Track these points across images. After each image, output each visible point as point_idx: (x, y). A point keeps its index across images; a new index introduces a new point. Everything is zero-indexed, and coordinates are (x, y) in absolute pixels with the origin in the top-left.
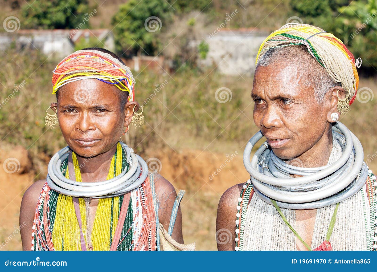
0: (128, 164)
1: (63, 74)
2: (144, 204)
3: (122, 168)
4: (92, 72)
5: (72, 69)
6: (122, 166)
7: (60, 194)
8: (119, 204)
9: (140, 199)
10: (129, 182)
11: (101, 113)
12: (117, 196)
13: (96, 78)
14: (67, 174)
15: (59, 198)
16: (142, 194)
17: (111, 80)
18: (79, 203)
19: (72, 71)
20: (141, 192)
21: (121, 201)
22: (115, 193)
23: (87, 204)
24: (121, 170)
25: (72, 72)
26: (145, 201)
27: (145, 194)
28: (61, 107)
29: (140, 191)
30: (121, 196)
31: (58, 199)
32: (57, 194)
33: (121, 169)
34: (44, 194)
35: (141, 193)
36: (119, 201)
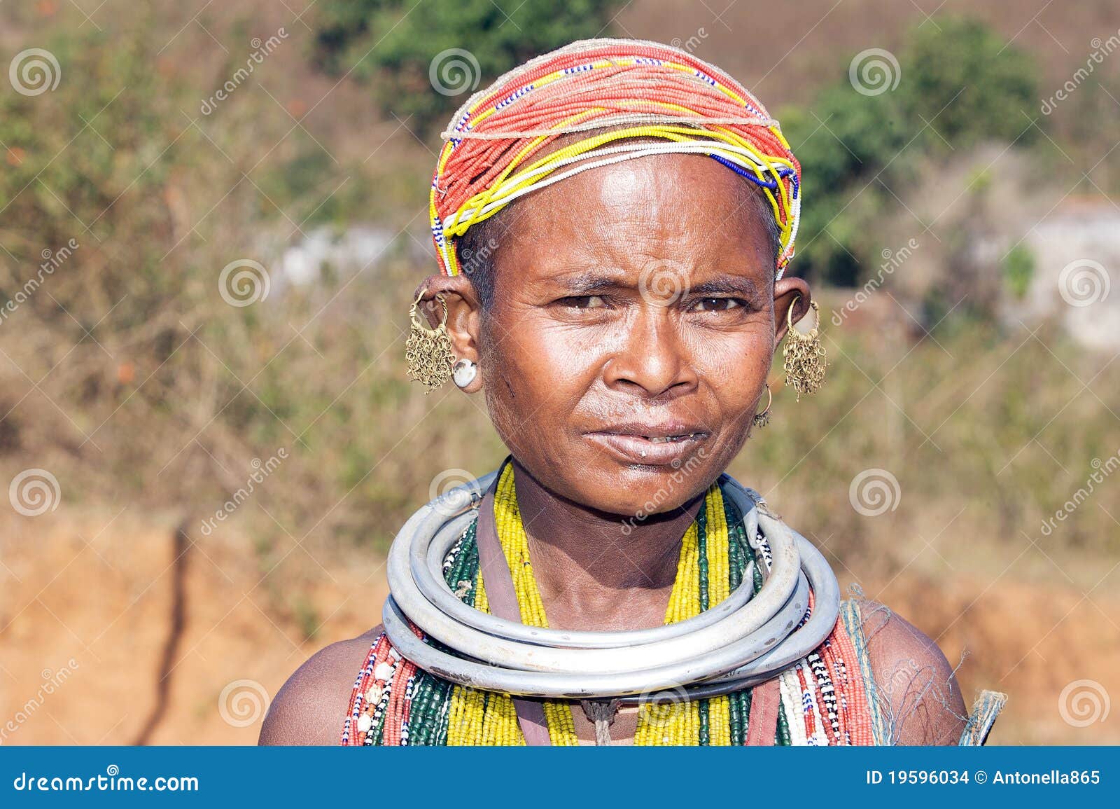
0: (753, 555)
1: (541, 134)
2: (835, 725)
3: (730, 568)
4: (688, 126)
5: (592, 112)
6: (730, 562)
7: (457, 688)
8: (731, 726)
9: (819, 703)
10: (777, 628)
11: (710, 313)
12: (720, 695)
13: (709, 151)
14: (481, 598)
15: (456, 704)
16: (821, 681)
17: (759, 171)
18: (545, 724)
19: (593, 118)
20: (818, 672)
21: (740, 712)
22: (722, 679)
23: (599, 728)
24: (726, 576)
25: (595, 124)
26: (840, 712)
27: (835, 682)
28: (540, 279)
29: (814, 670)
30: (738, 694)
31: (453, 710)
32: (443, 684)
33: (727, 571)
34: (374, 695)
35: (818, 677)
36: (731, 712)
